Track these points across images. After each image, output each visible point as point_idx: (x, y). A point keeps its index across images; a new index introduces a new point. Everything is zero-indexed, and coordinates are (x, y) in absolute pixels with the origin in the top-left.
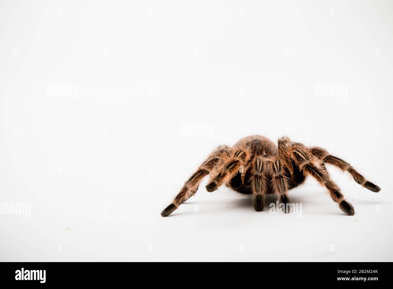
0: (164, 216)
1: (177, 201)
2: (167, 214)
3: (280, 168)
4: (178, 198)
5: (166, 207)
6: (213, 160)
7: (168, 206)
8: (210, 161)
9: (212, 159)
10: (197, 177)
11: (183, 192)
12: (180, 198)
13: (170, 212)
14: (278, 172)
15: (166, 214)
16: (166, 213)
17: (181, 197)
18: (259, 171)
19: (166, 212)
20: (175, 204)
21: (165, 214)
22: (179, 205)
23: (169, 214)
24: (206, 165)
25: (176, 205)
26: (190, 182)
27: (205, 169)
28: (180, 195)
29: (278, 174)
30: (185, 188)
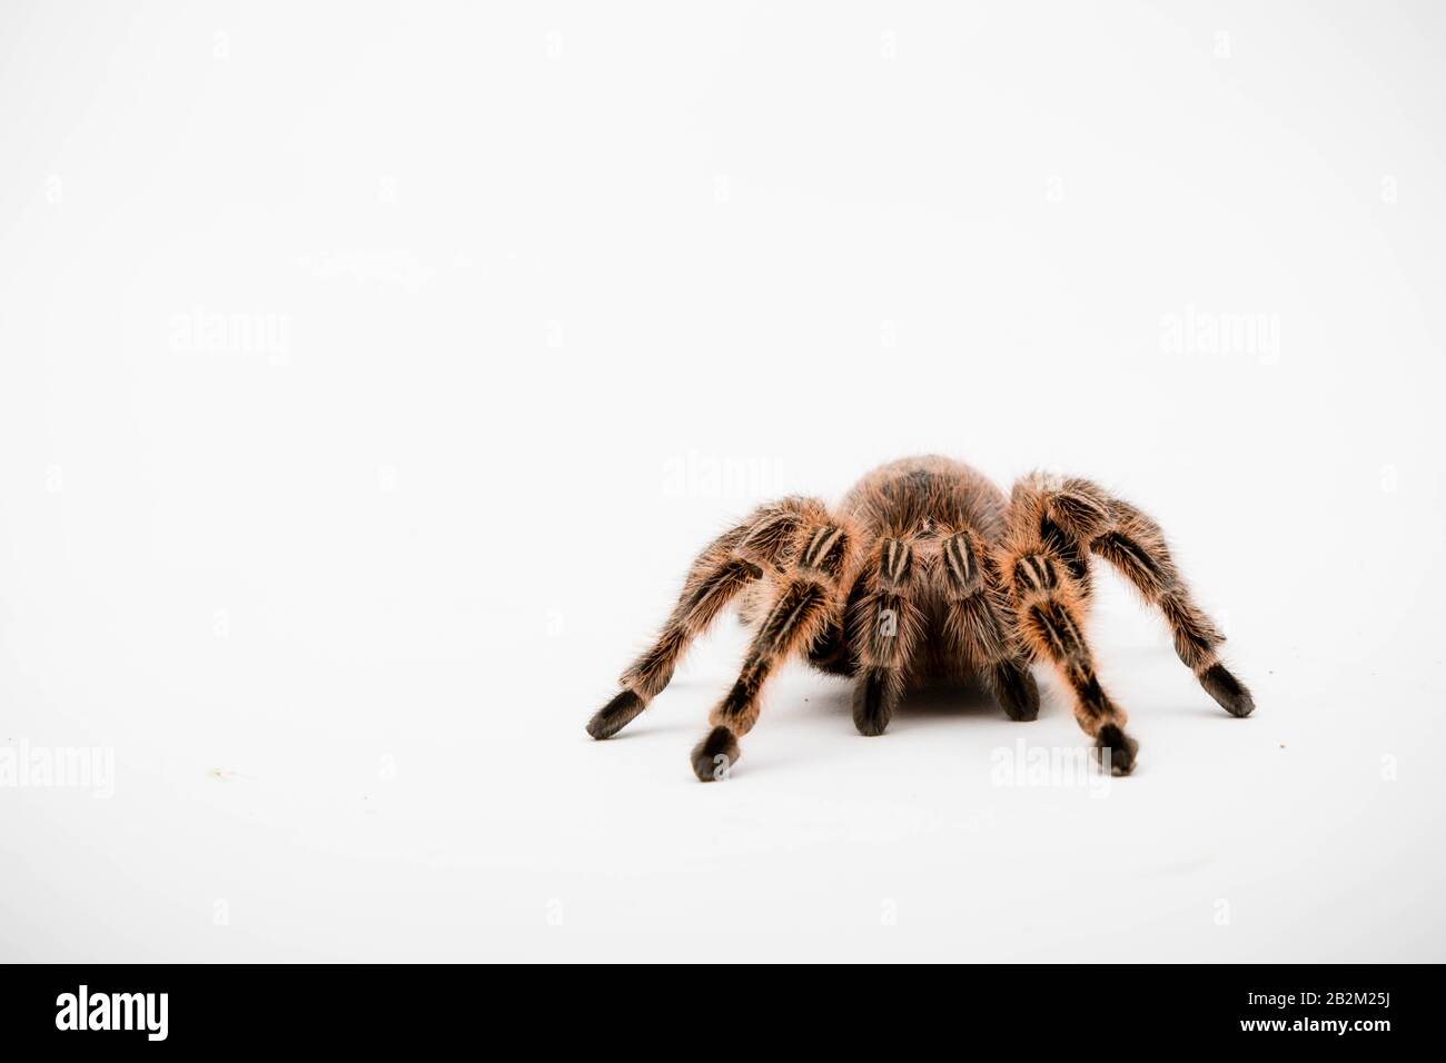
0: (598, 738)
1: (647, 682)
2: (609, 728)
3: (973, 568)
4: (650, 669)
5: (607, 703)
6: (777, 525)
7: (612, 698)
8: (766, 531)
9: (772, 522)
10: (719, 591)
11: (669, 648)
12: (656, 670)
13: (621, 722)
14: (967, 581)
15: (604, 730)
16: (607, 724)
17: (660, 665)
18: (892, 578)
19: (605, 721)
20: (637, 691)
21: (601, 729)
22: (653, 695)
23: (618, 729)
24: (750, 543)
25: (643, 696)
26: (695, 610)
27: (749, 561)
28: (657, 657)
29: (967, 592)
30: (677, 633)
